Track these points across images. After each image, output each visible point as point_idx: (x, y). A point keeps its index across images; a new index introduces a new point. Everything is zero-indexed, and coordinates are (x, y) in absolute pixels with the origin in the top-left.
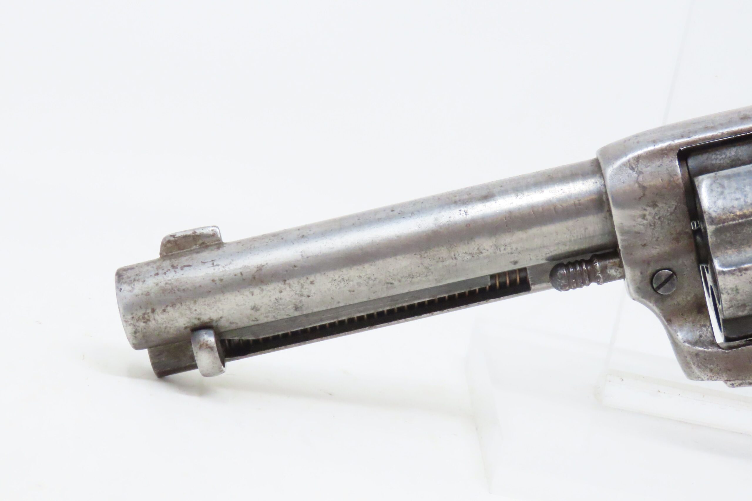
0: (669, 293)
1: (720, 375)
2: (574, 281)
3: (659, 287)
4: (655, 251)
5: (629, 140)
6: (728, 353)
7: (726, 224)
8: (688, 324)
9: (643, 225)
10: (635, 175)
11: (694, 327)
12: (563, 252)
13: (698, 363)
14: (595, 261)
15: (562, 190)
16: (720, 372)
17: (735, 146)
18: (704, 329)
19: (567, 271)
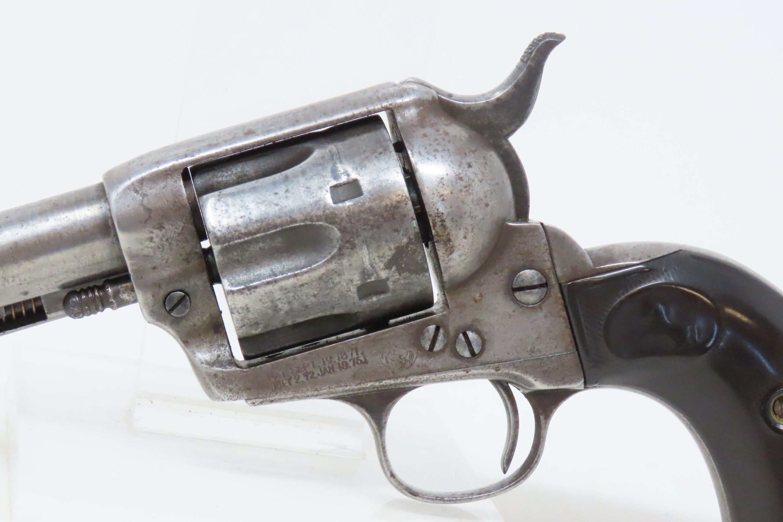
0: (183, 315)
1: (240, 394)
2: (87, 308)
3: (172, 310)
4: (165, 273)
5: (133, 162)
6: (246, 372)
7: (232, 243)
8: (205, 345)
9: (151, 247)
10: (139, 198)
11: (211, 347)
12: (73, 279)
13: (217, 384)
14: (107, 287)
15: (67, 217)
16: (240, 391)
17: (240, 162)
18: (222, 348)
19: (80, 299)
